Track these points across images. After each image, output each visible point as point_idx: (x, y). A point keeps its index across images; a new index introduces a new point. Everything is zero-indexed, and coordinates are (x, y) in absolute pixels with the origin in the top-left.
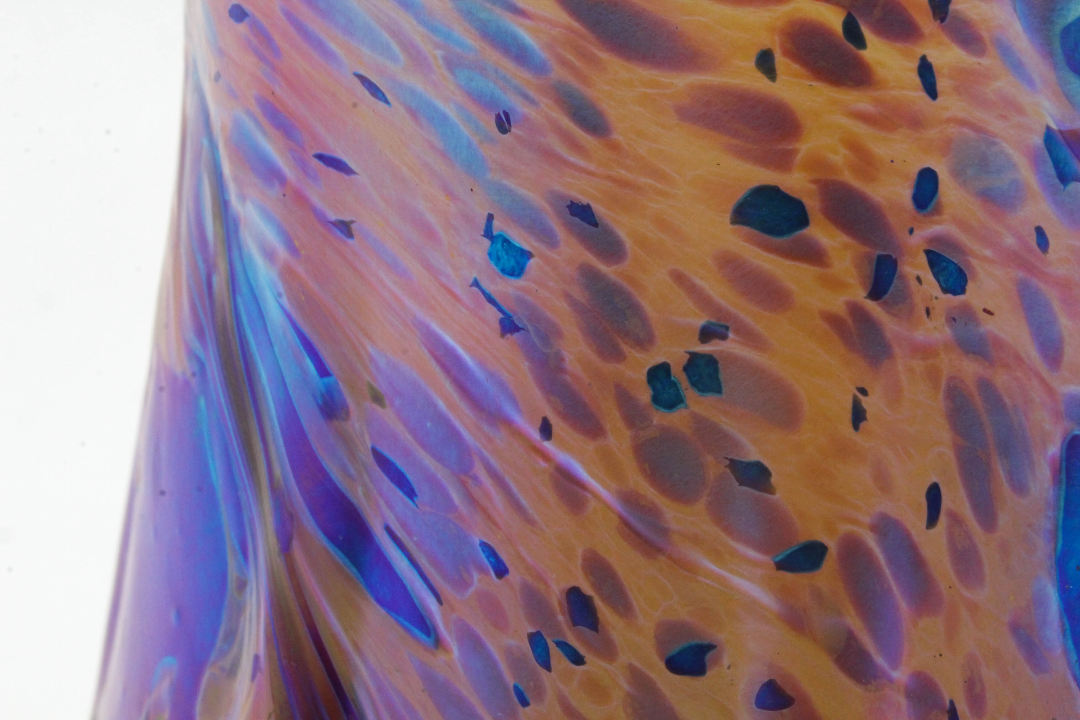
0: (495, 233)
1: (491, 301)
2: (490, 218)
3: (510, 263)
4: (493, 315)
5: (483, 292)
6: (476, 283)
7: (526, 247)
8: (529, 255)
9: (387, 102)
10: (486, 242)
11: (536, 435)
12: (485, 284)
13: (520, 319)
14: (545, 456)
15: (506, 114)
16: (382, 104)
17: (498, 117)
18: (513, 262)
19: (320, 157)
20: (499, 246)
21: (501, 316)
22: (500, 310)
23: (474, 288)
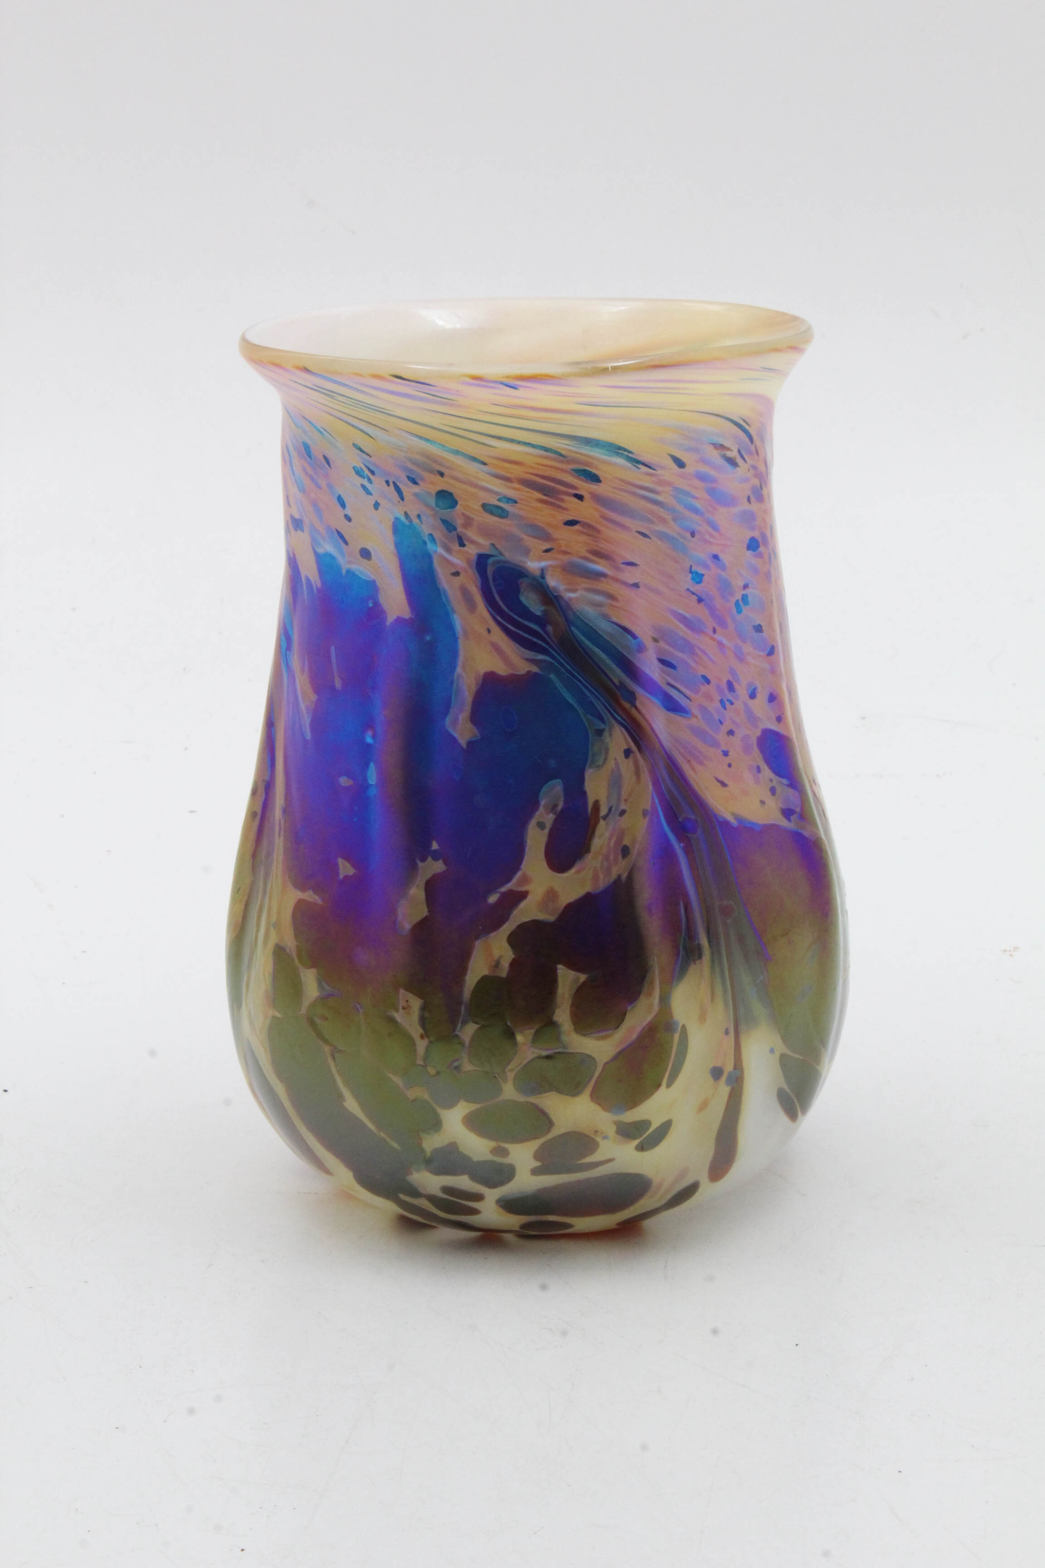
0: (693, 571)
1: (694, 594)
2: (691, 566)
3: (697, 580)
4: (695, 598)
5: (691, 592)
6: (688, 590)
7: (703, 573)
8: (703, 575)
9: (650, 538)
10: (690, 575)
11: (711, 633)
12: (691, 589)
13: (703, 597)
14: (714, 640)
15: (693, 531)
16: (647, 540)
17: (691, 533)
18: (699, 579)
19: (623, 563)
20: (694, 575)
21: (697, 598)
22: (697, 596)
23: (688, 591)
